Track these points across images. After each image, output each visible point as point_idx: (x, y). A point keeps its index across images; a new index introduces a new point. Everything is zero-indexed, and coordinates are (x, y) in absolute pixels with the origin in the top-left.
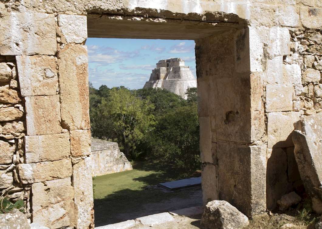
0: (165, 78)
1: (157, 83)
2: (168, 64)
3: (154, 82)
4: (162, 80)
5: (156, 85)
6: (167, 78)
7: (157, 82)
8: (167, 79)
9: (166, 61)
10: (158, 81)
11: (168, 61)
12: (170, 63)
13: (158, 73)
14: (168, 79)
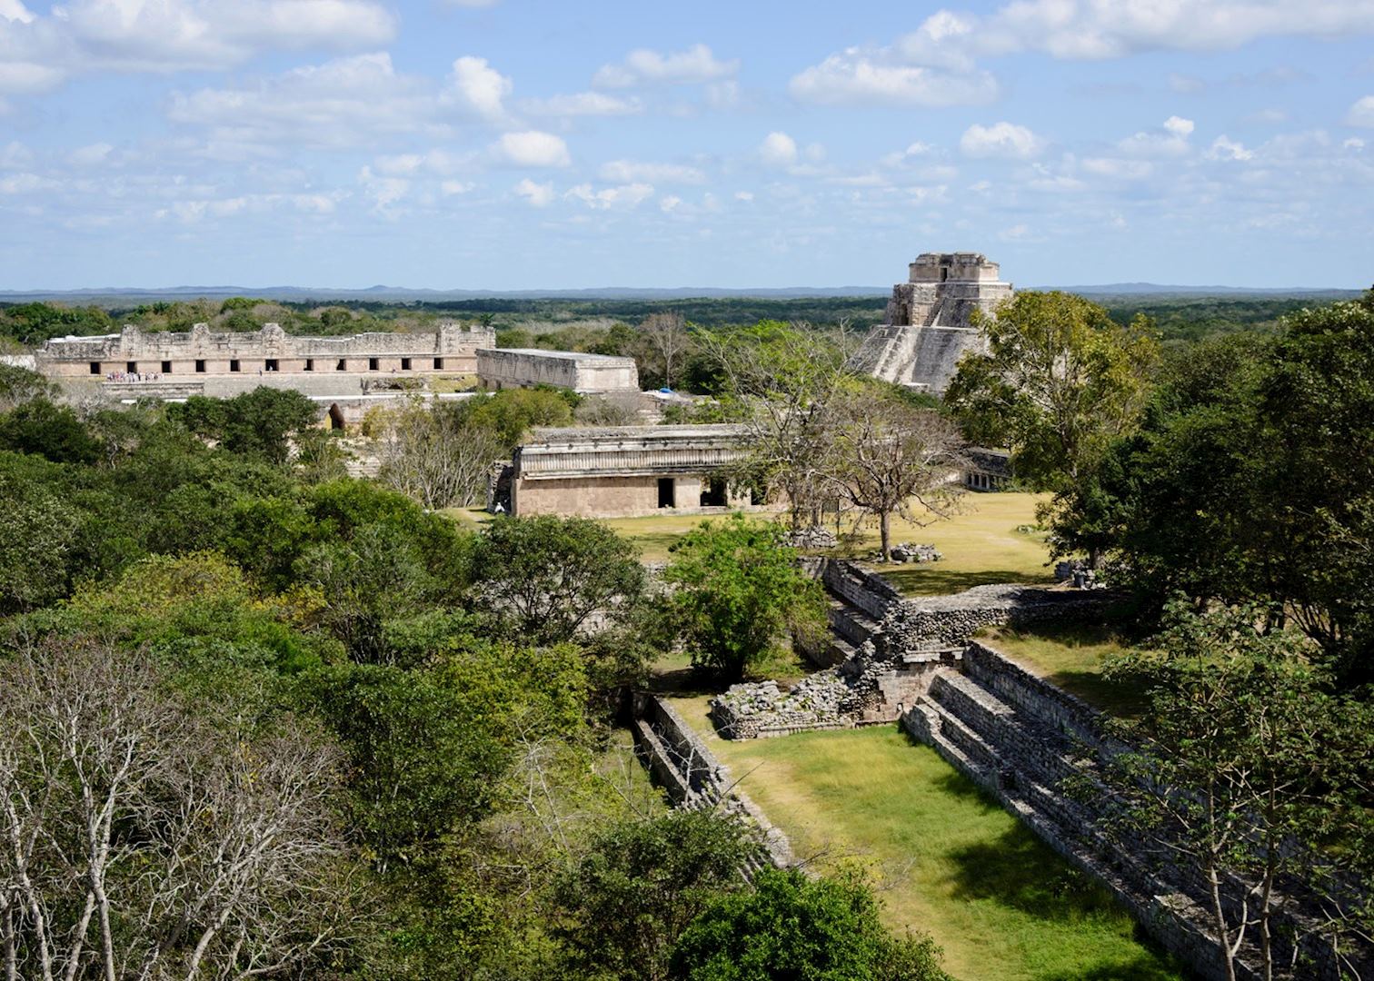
0: (929, 322)
1: (900, 339)
2: (945, 269)
3: (891, 335)
4: (918, 326)
5: (895, 345)
6: (936, 320)
7: (899, 333)
8: (934, 326)
9: (937, 260)
10: (904, 331)
11: (946, 260)
12: (953, 270)
13: (905, 302)
14: (939, 324)
